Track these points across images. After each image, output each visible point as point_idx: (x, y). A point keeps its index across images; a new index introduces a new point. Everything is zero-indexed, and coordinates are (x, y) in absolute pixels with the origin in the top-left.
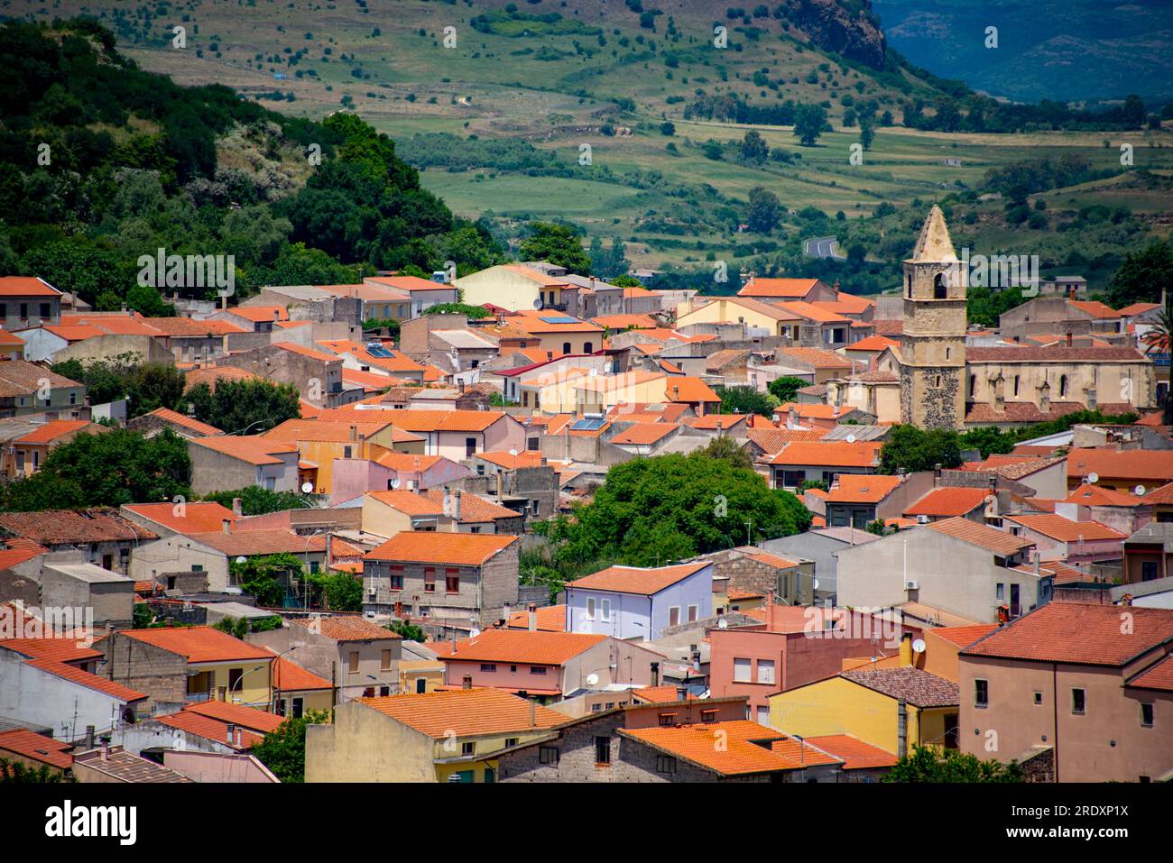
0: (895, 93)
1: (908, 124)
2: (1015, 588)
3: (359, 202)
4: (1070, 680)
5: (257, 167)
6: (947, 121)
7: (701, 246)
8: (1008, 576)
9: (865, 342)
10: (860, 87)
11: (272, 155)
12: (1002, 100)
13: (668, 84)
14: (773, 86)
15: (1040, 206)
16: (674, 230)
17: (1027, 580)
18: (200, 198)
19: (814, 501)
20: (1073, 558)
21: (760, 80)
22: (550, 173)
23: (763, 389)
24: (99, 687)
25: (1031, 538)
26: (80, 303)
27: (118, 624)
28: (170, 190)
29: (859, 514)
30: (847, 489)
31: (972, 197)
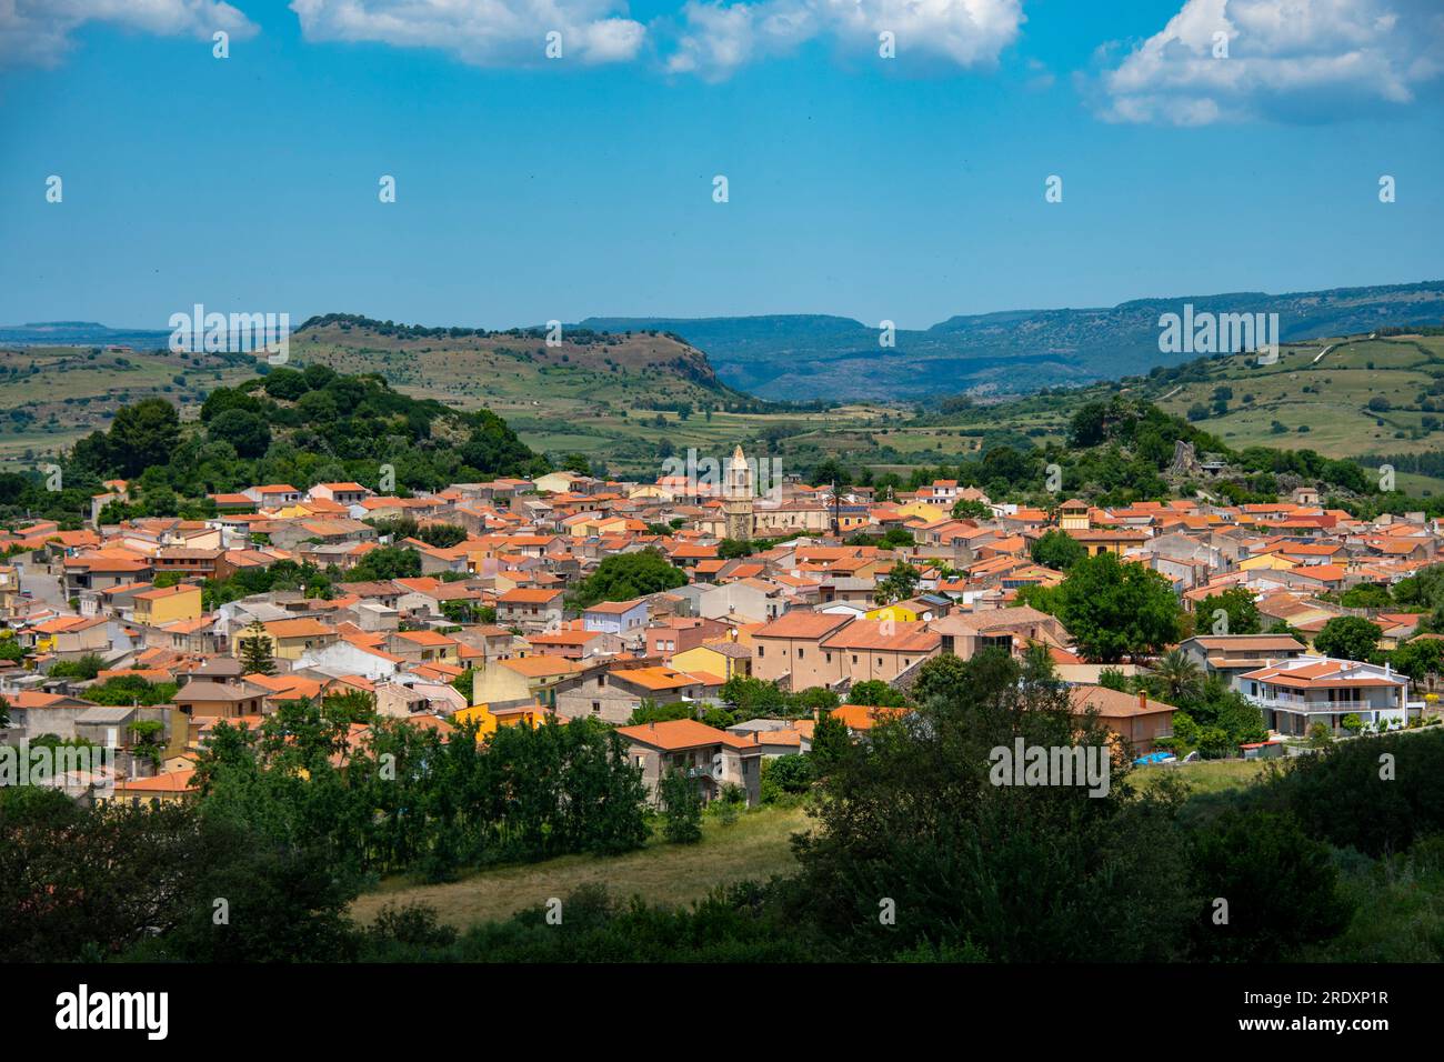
0: (719, 398)
1: (726, 410)
2: (774, 607)
3: (492, 447)
4: (797, 645)
5: (448, 433)
6: (743, 410)
7: (639, 463)
8: (772, 602)
9: (711, 503)
10: (705, 395)
11: (454, 428)
12: (765, 401)
13: (623, 395)
14: (668, 395)
15: (782, 445)
16: (627, 457)
17: (780, 603)
18: (424, 447)
19: (689, 572)
20: (798, 593)
21: (663, 392)
22: (573, 433)
23: (667, 524)
24: (385, 657)
25: (781, 585)
26: (374, 493)
27: (392, 630)
28: (411, 444)
29: (709, 577)
30: (703, 567)
31: (753, 441)
